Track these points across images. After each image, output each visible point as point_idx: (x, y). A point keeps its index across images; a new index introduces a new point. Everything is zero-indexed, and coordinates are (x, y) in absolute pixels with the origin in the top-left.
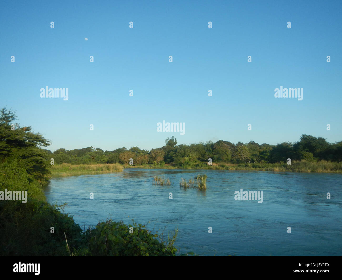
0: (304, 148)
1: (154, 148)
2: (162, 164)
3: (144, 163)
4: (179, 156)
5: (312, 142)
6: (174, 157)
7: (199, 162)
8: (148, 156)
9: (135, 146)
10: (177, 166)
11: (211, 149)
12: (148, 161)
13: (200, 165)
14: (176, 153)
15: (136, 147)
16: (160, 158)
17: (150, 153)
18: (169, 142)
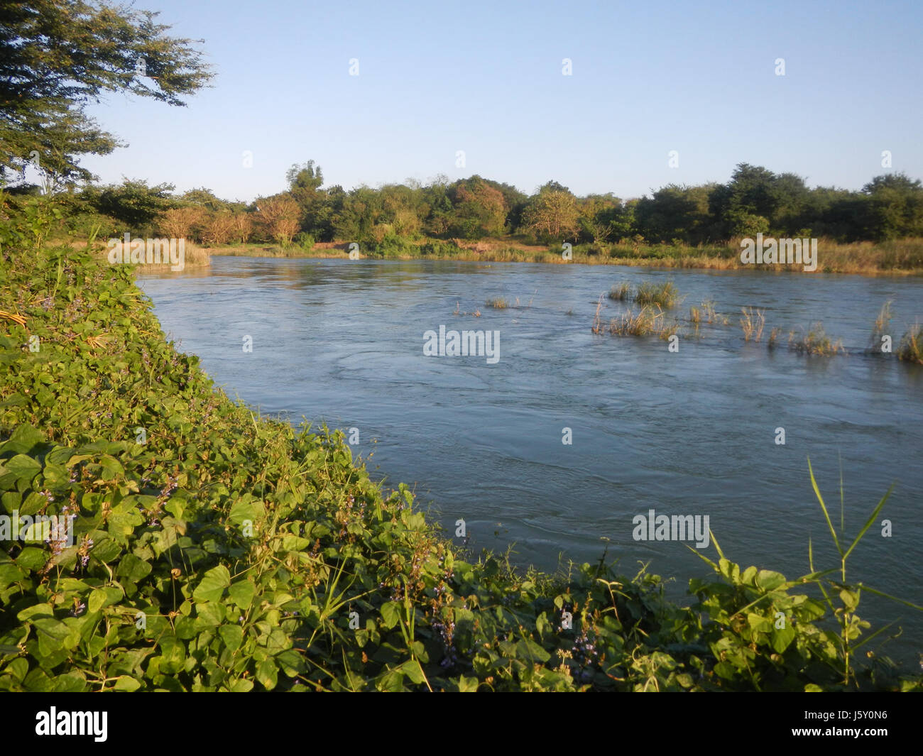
0: (745, 202)
1: (265, 196)
2: (305, 243)
3: (236, 241)
4: (351, 222)
5: (770, 184)
6: (335, 222)
7: (423, 241)
8: (246, 220)
9: (199, 187)
10: (358, 249)
11: (447, 201)
12: (249, 233)
13: (437, 249)
14: (342, 211)
15: (202, 190)
16: (289, 225)
17: (252, 209)
18: (299, 177)
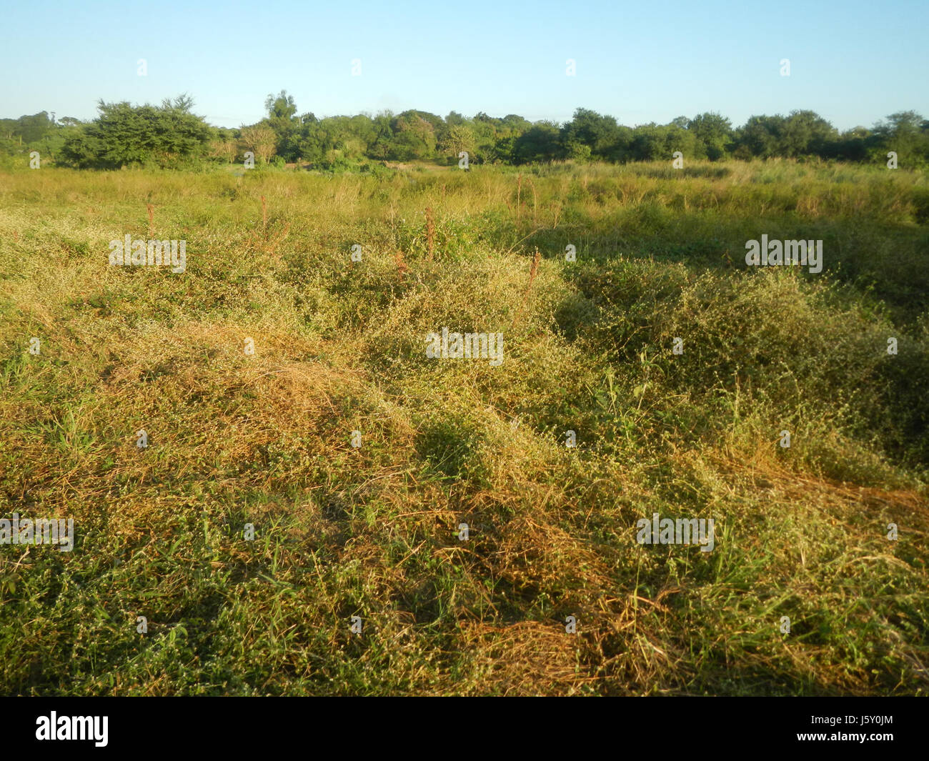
0: (577, 136)
1: (247, 124)
2: (279, 164)
3: (225, 162)
4: (315, 146)
5: (592, 124)
6: (303, 146)
7: (365, 161)
8: (232, 144)
10: (317, 168)
11: (390, 131)
12: (234, 155)
13: (372, 168)
14: (308, 138)
16: (267, 149)
17: (237, 135)
18: (276, 106)
